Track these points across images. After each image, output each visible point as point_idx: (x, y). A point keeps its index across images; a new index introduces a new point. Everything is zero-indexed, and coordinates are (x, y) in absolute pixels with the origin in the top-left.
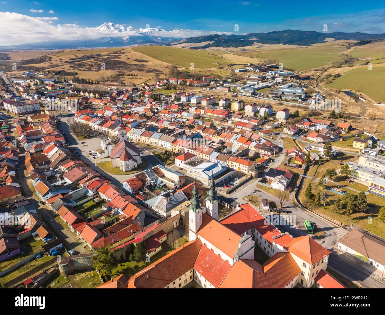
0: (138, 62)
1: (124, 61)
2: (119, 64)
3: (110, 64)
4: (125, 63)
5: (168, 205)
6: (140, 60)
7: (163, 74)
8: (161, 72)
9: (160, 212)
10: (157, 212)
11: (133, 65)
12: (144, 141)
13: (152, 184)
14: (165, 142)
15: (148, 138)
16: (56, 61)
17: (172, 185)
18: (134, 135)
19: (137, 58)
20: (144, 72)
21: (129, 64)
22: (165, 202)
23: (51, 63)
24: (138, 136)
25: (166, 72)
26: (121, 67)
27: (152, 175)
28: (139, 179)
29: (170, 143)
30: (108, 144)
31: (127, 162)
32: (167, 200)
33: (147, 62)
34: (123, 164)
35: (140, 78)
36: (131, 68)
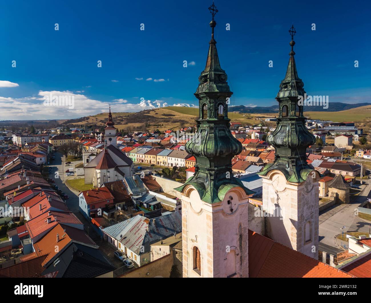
0: (165, 116)
1: (152, 115)
2: (147, 118)
3: (139, 118)
4: (153, 117)
5: (148, 236)
6: (167, 115)
7: (189, 123)
8: (186, 121)
9: (129, 252)
10: (121, 254)
11: (160, 118)
12: (149, 162)
13: (135, 202)
14: (176, 159)
15: (154, 156)
16: (93, 120)
17: (172, 203)
18: (136, 155)
19: (164, 113)
20: (170, 123)
21: (156, 118)
22: (144, 228)
23: (88, 122)
24: (141, 156)
25: (191, 122)
26: (149, 120)
27: (137, 186)
28: (110, 190)
29: (182, 159)
30: (90, 154)
31: (105, 171)
32: (150, 224)
33: (174, 116)
34: (99, 176)
35: (165, 127)
36: (158, 121)
